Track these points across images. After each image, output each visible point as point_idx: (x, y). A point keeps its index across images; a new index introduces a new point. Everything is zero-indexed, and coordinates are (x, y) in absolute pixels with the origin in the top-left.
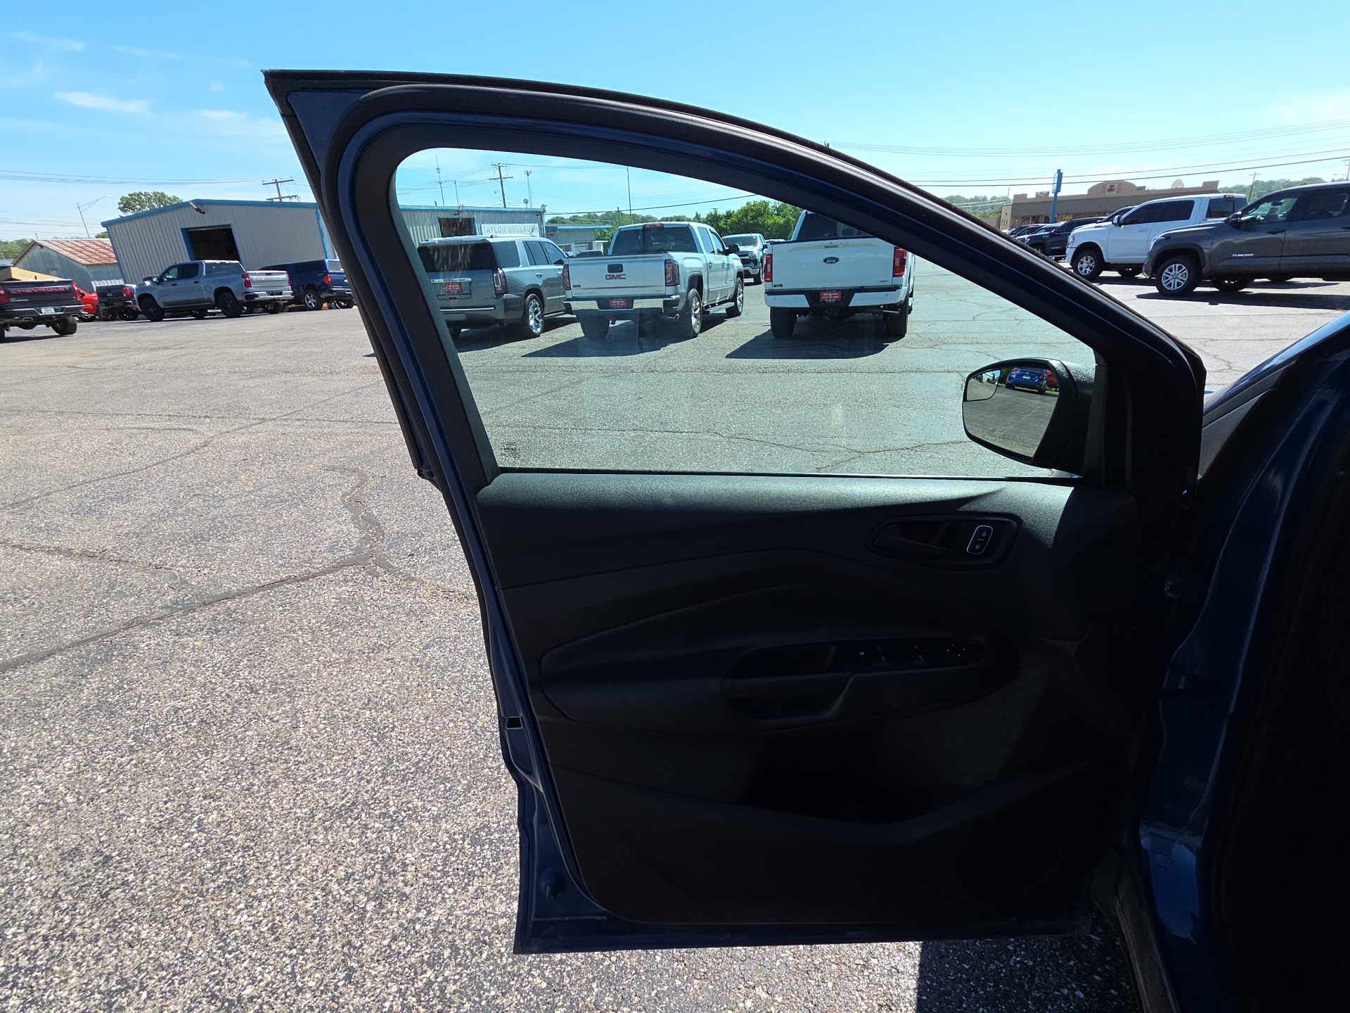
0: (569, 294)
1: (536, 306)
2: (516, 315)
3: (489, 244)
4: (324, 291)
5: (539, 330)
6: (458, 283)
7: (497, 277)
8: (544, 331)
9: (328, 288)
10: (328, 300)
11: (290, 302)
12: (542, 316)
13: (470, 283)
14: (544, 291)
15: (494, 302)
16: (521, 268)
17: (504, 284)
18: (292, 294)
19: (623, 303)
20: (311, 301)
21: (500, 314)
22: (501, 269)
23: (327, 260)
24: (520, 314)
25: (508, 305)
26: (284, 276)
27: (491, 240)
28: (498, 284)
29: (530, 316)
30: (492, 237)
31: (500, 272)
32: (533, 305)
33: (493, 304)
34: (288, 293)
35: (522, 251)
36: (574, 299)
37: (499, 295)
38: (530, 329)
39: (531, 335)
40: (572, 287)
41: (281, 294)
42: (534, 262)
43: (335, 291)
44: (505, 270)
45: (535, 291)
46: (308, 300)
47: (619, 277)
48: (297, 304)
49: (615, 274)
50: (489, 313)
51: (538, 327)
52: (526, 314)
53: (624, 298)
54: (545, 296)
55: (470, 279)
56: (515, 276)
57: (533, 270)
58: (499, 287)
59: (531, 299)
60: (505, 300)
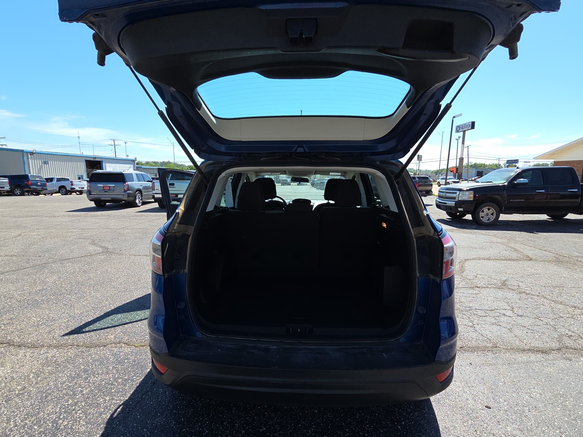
0: (154, 192)
1: (139, 196)
2: (132, 199)
3: (123, 174)
4: (26, 187)
5: (140, 204)
6: (108, 187)
7: (125, 185)
8: (142, 205)
9: (28, 187)
10: (27, 191)
11: (8, 192)
12: (141, 200)
13: (114, 187)
14: (143, 191)
15: (123, 194)
16: (134, 182)
17: (128, 187)
18: (9, 188)
19: (174, 196)
20: (18, 192)
21: (126, 198)
22: (127, 182)
23: (29, 175)
24: (133, 199)
25: (129, 195)
26: (6, 180)
27: (123, 172)
28: (125, 187)
29: (137, 199)
30: (124, 171)
31: (126, 183)
32: (138, 195)
33: (122, 194)
34: (7, 188)
35: (135, 177)
36: (156, 194)
37: (125, 191)
38: (136, 203)
39: (137, 206)
40: (155, 190)
41: (4, 188)
42: (139, 180)
43: (32, 188)
44: (128, 183)
45: (140, 191)
46: (16, 191)
47: (173, 187)
48: (10, 193)
49: (172, 186)
50: (121, 198)
51: (140, 203)
52: (135, 199)
53: (174, 194)
54: (143, 192)
55: (114, 185)
56: (132, 185)
57: (139, 183)
58: (126, 189)
59: (138, 193)
60: (128, 193)
